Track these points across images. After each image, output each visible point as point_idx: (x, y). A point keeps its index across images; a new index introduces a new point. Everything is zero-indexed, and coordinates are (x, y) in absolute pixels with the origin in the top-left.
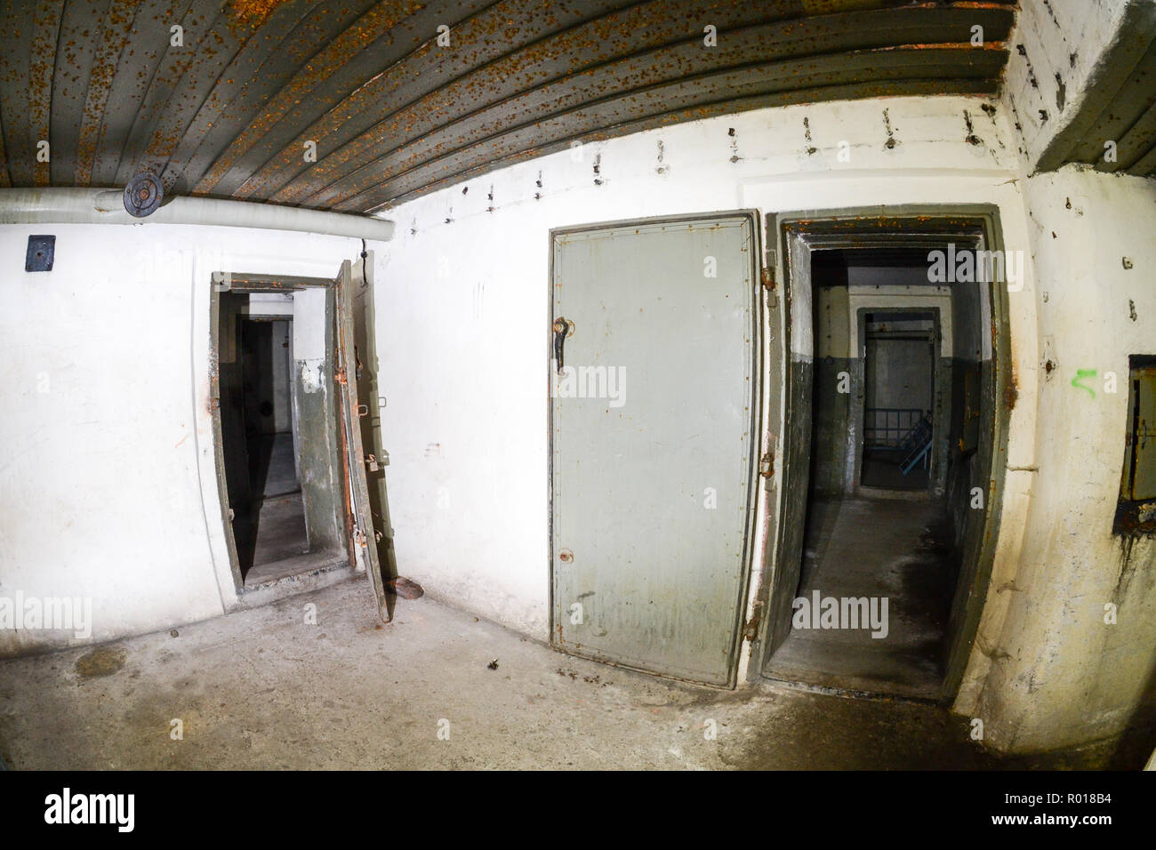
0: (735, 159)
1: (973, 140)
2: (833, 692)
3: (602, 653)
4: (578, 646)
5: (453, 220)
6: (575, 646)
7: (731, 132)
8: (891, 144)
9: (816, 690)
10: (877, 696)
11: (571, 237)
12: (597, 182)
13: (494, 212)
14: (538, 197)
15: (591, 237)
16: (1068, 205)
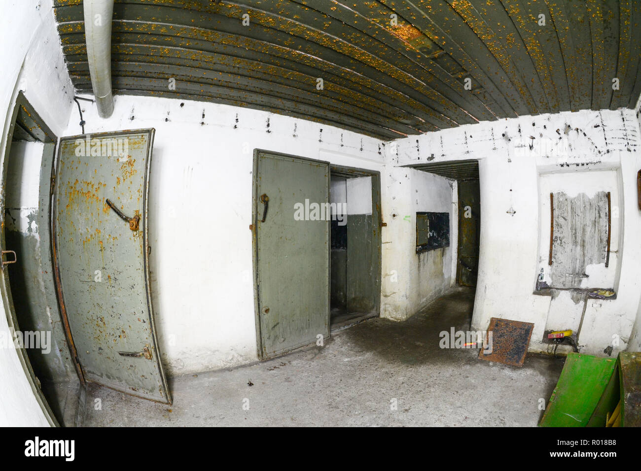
0: (320, 141)
1: (380, 153)
2: (350, 326)
3: (285, 350)
4: (274, 352)
5: (170, 121)
6: (273, 353)
7: (321, 130)
8: (361, 149)
9: (346, 327)
10: (362, 321)
11: (267, 156)
12: (269, 132)
13: (204, 125)
14: (235, 127)
15: (275, 158)
16: (406, 176)
